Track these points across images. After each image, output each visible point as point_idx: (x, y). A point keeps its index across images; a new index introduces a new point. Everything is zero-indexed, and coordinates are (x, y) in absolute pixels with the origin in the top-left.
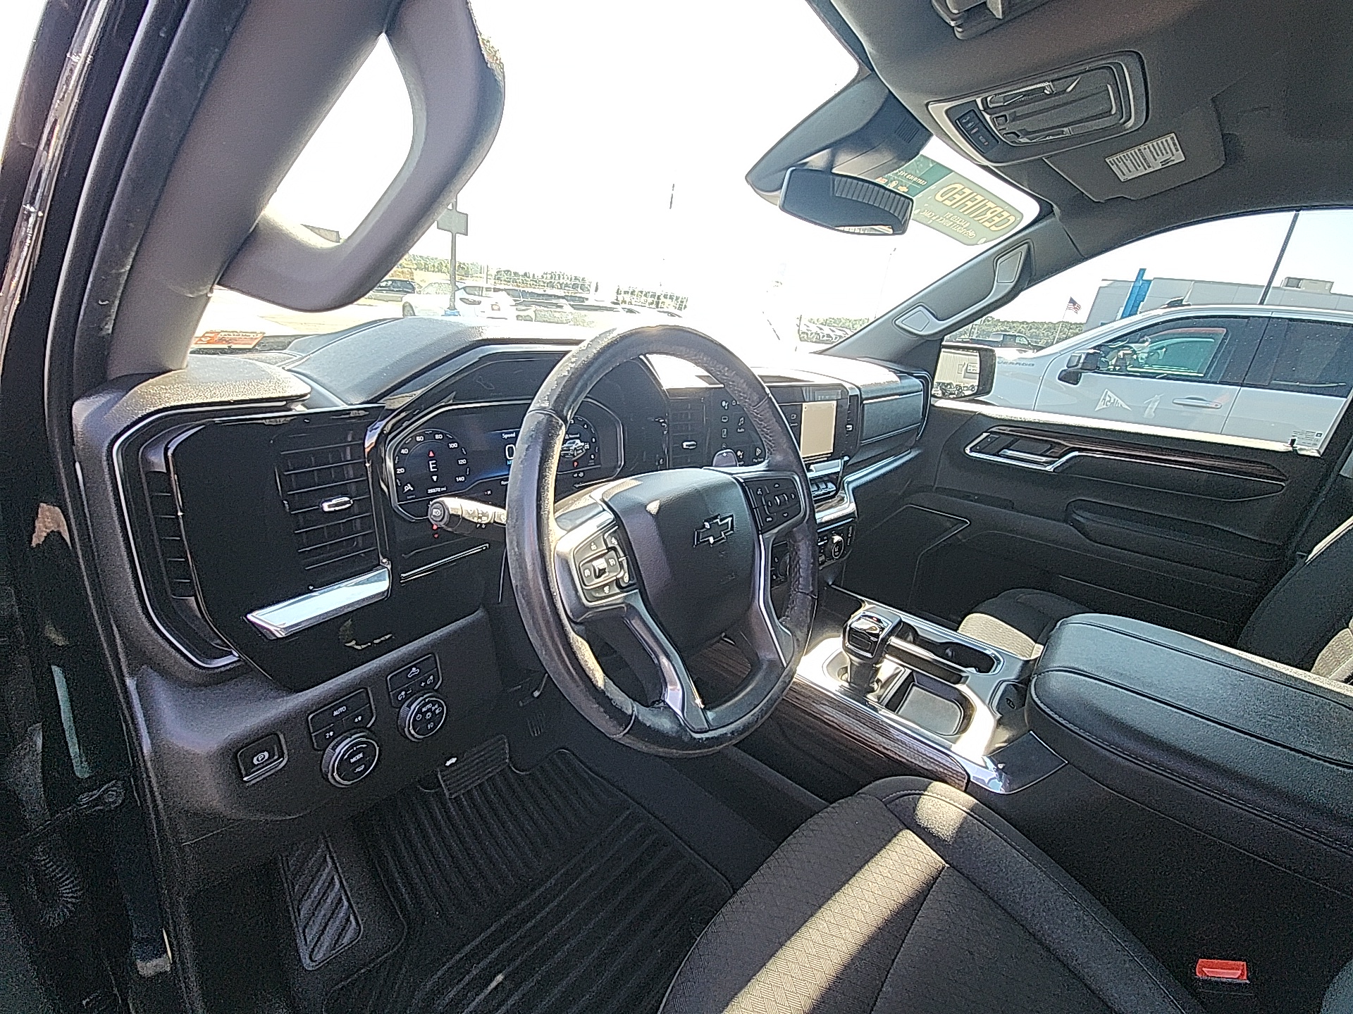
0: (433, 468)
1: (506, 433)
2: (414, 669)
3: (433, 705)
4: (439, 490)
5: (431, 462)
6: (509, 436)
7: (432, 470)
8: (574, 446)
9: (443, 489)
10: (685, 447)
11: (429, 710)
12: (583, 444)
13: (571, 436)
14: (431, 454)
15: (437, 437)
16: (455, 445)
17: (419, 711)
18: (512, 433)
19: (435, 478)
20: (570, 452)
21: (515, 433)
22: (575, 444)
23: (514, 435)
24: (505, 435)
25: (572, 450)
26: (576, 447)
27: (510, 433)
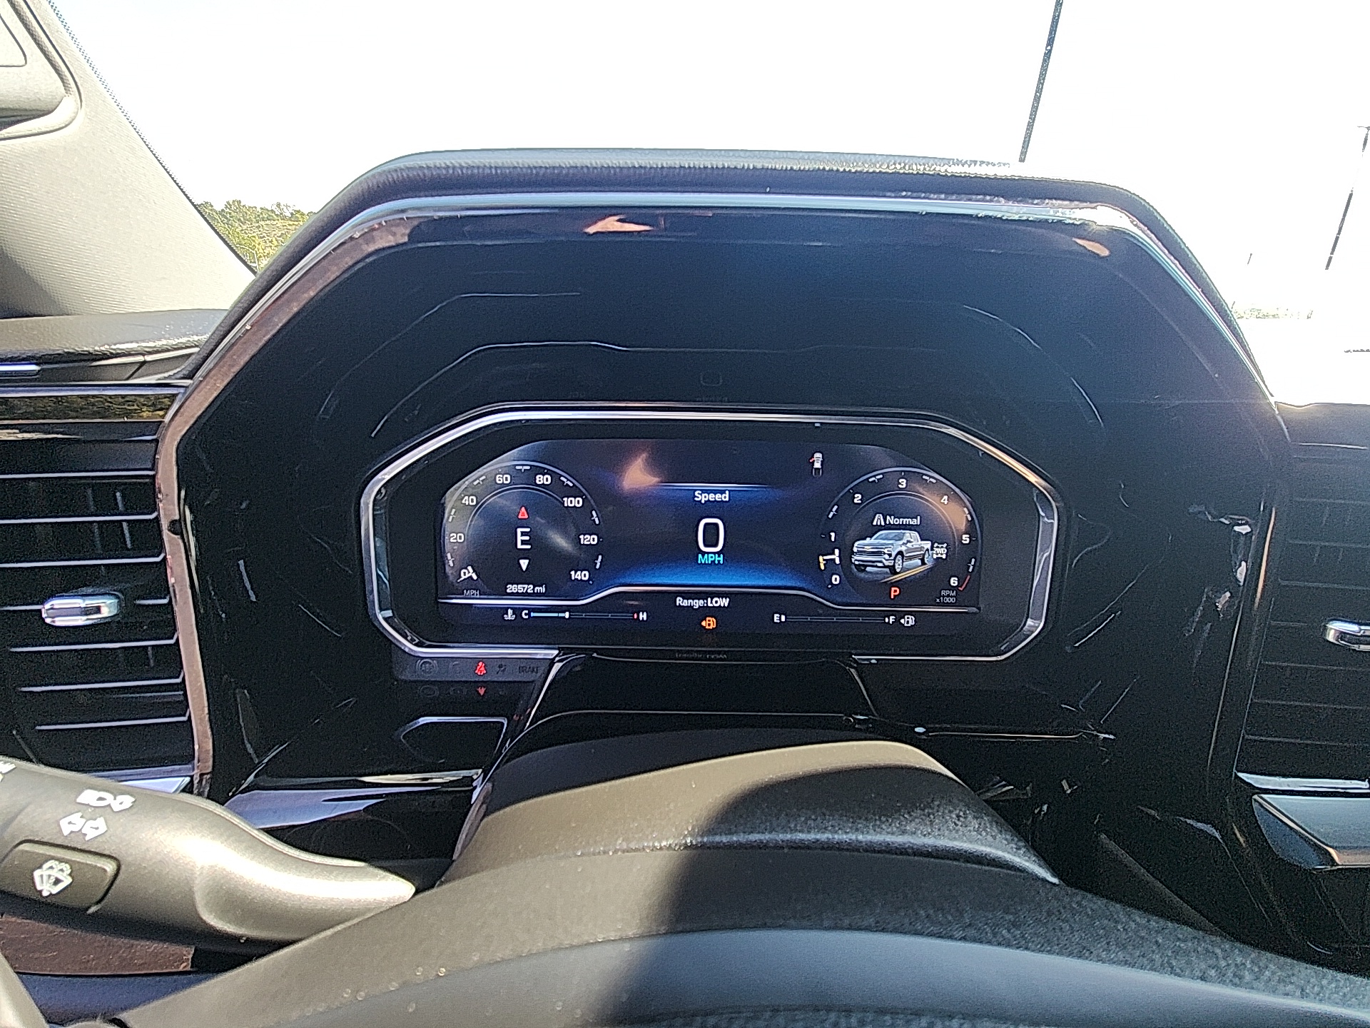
0: (523, 542)
1: (703, 491)
4: (530, 588)
5: (519, 530)
6: (711, 497)
7: (519, 546)
8: (897, 547)
9: (538, 590)
10: (1331, 637)
12: (927, 545)
13: (891, 520)
14: (523, 515)
15: (540, 479)
16: (577, 502)
18: (722, 492)
19: (524, 563)
20: (881, 562)
21: (727, 492)
22: (901, 542)
23: (726, 497)
24: (701, 494)
25: (890, 555)
26: (903, 548)
27: (715, 492)
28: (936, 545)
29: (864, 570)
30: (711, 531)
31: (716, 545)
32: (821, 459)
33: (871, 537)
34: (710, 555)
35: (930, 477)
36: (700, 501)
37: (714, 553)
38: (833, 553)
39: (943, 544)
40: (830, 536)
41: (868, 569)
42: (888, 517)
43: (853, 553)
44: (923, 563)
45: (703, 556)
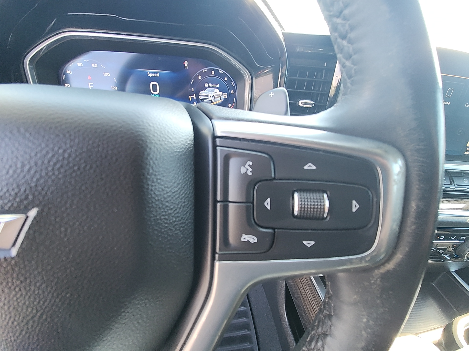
5: (89, 84)
6: (153, 75)
8: (213, 94)
12: (221, 93)
14: (90, 78)
15: (94, 66)
16: (108, 75)
20: (208, 98)
21: (158, 73)
22: (214, 92)
23: (158, 75)
24: (150, 74)
25: (211, 96)
26: (214, 95)
27: (154, 73)
28: (224, 93)
29: (203, 101)
30: (154, 86)
31: (156, 91)
32: (187, 63)
33: (205, 90)
34: (155, 95)
35: (221, 71)
36: (150, 76)
37: (156, 94)
38: (193, 95)
39: (226, 93)
40: (192, 90)
41: (204, 101)
42: (209, 84)
43: (199, 95)
44: (220, 99)
45: (153, 95)
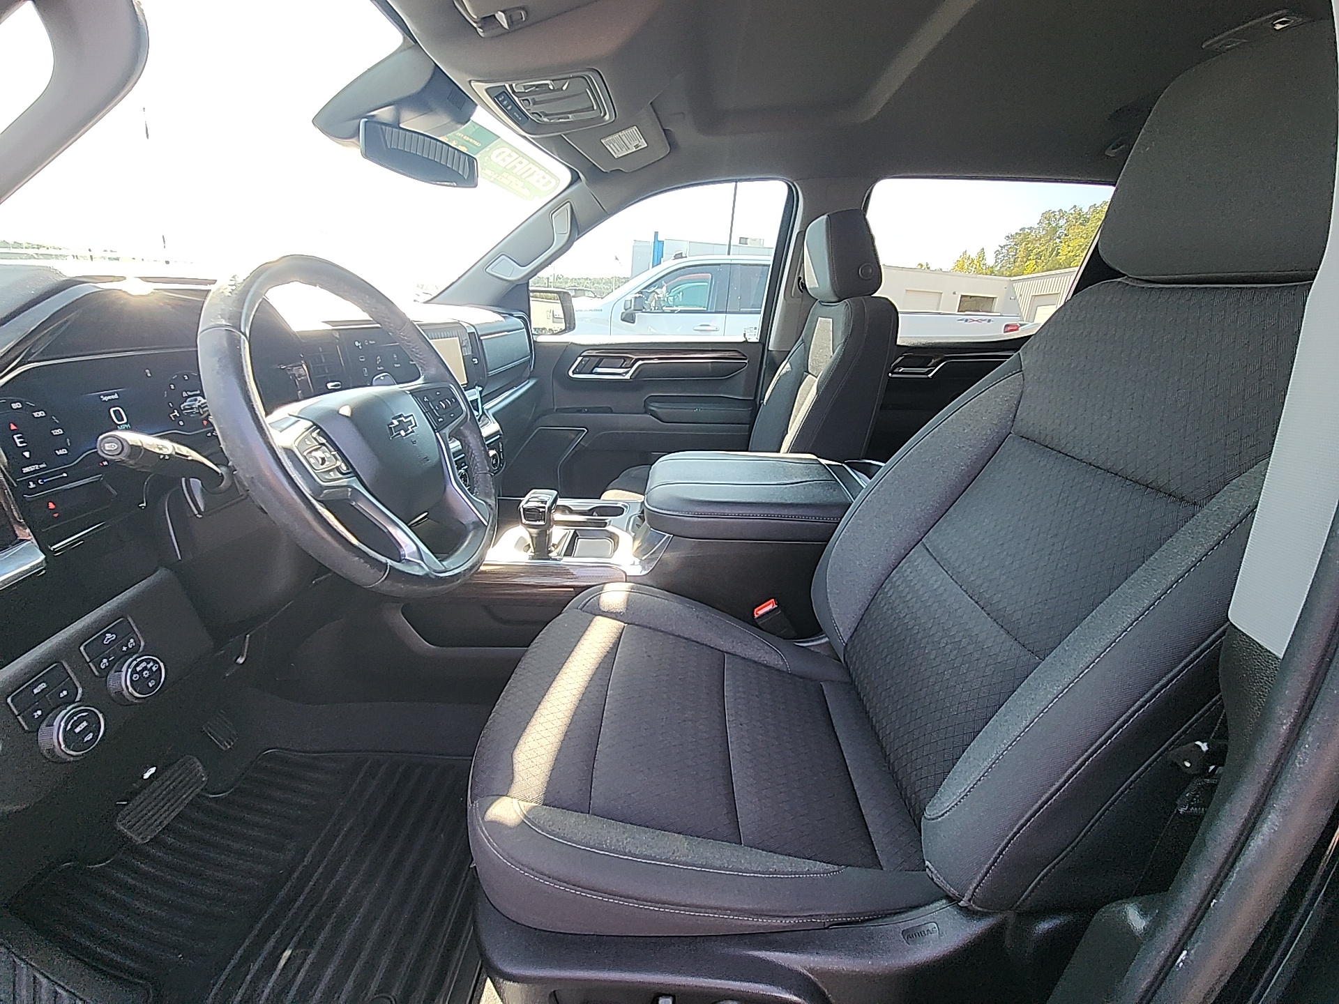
0: (21, 442)
1: (105, 396)
2: (108, 635)
3: (148, 663)
4: (36, 467)
5: (15, 437)
6: (109, 397)
7: (19, 445)
8: (197, 404)
9: (41, 466)
10: (330, 387)
11: (145, 668)
13: (189, 393)
14: (13, 427)
15: (15, 406)
16: (41, 414)
17: (134, 671)
18: (114, 395)
19: (27, 454)
20: (194, 411)
23: (116, 396)
25: (196, 408)
26: (200, 404)
29: (190, 416)
30: (117, 413)
31: (123, 420)
32: (150, 372)
33: (185, 402)
34: (123, 426)
36: (105, 400)
37: (125, 424)
38: (174, 412)
40: (170, 405)
43: (182, 410)
45: (120, 427)
